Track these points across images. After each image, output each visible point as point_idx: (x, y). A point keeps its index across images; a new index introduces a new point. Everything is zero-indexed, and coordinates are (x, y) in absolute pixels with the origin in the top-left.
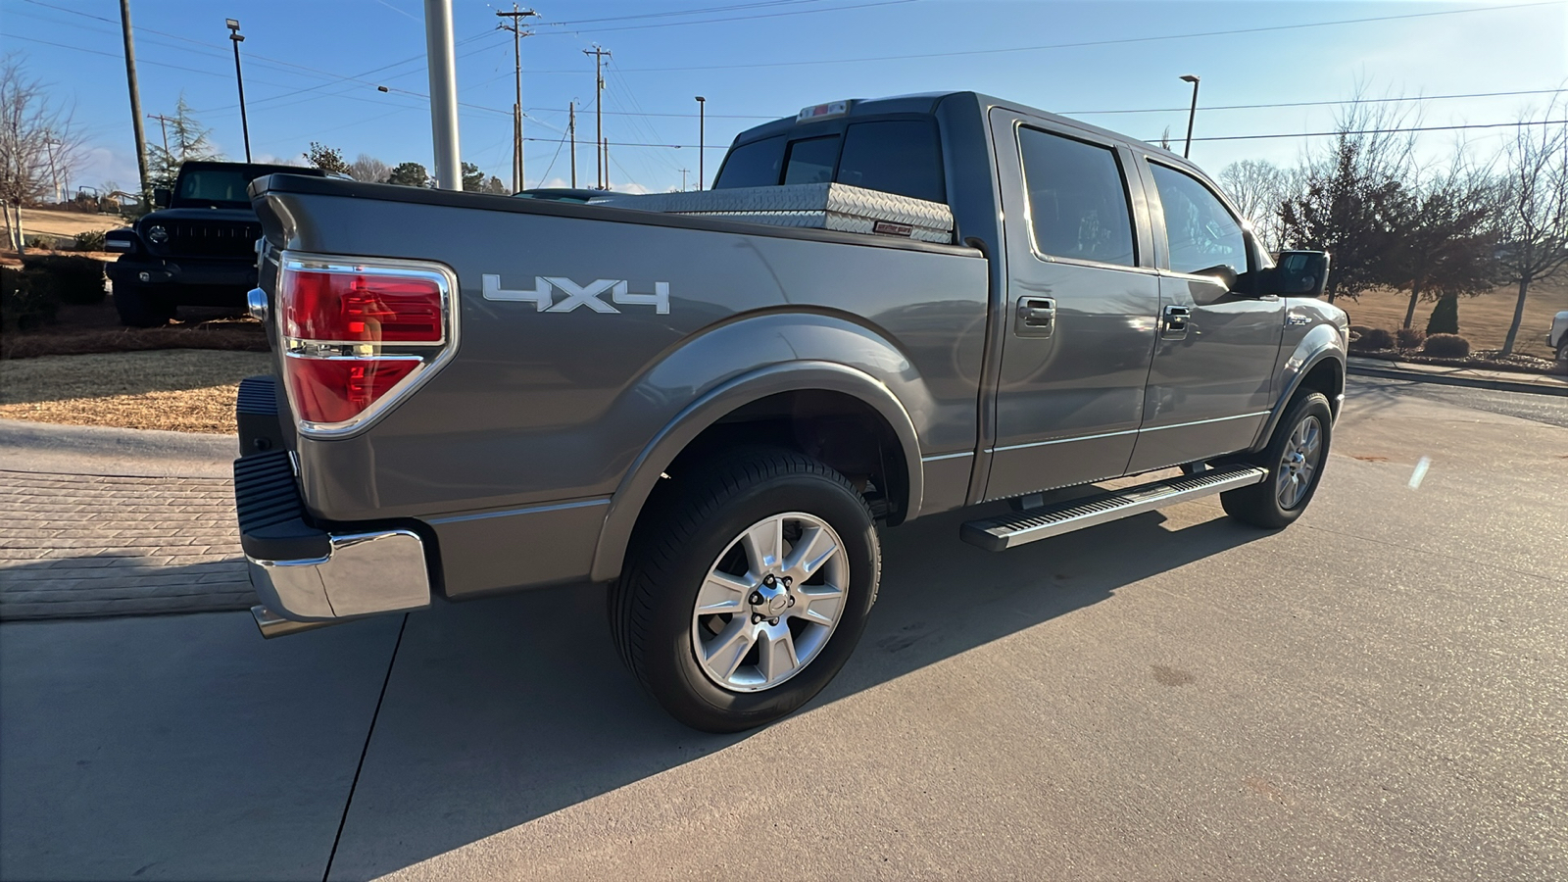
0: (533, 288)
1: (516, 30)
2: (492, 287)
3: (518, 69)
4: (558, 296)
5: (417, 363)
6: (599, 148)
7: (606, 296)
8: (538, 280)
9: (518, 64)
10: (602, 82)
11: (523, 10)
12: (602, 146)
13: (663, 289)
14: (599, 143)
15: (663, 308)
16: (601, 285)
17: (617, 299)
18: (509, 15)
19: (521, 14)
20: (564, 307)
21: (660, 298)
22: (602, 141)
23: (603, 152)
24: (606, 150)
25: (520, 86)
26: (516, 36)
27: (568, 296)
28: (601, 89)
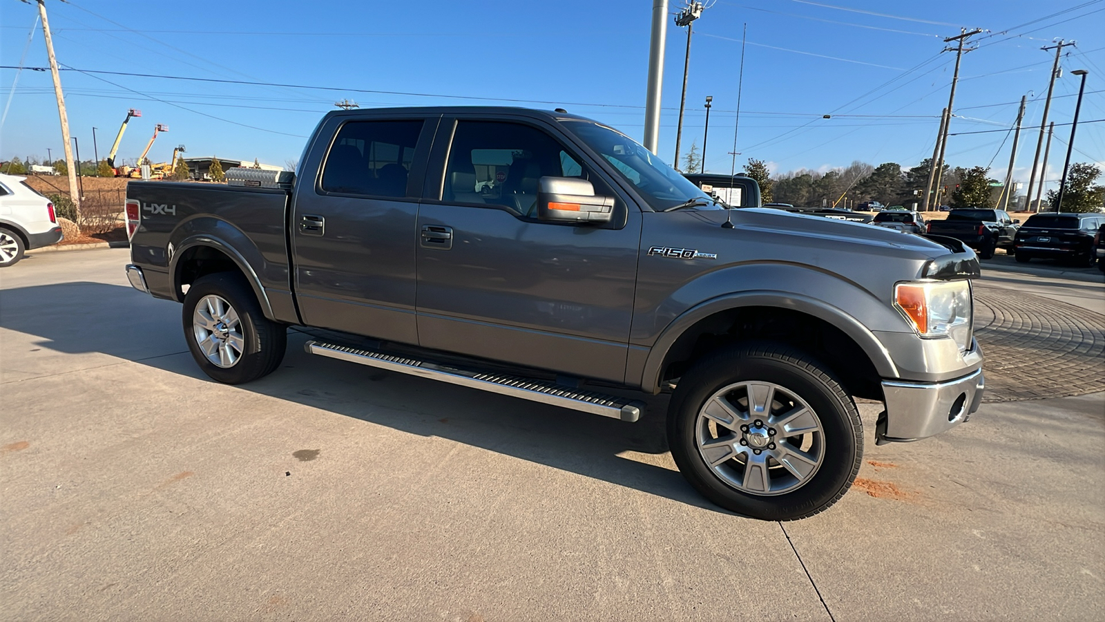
1: (959, 49)
3: (955, 80)
6: (1042, 133)
9: (955, 76)
10: (1059, 71)
11: (972, 30)
12: (1046, 130)
14: (1043, 127)
18: (955, 39)
19: (967, 35)
22: (1048, 123)
23: (1045, 136)
24: (1050, 132)
25: (955, 93)
26: (959, 54)
28: (1056, 79)
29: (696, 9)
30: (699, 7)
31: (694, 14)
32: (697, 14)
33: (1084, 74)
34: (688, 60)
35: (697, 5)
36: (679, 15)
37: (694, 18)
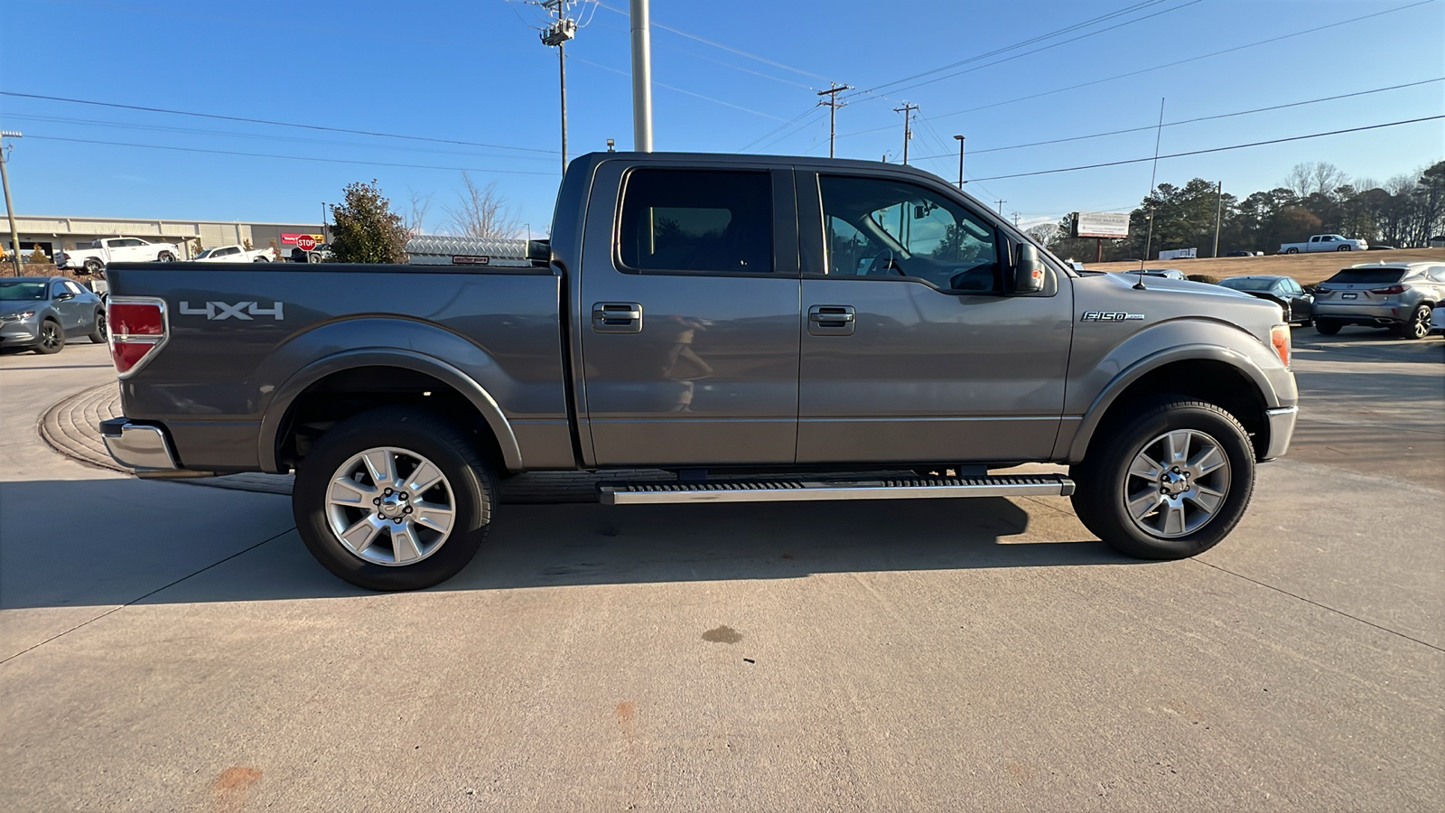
0: (205, 308)
1: (832, 104)
2: (184, 308)
3: (832, 135)
4: (218, 311)
5: (152, 345)
7: (245, 311)
8: (207, 303)
10: (910, 133)
11: (840, 86)
13: (279, 306)
15: (279, 316)
16: (242, 305)
17: (251, 312)
18: (827, 93)
19: (837, 90)
20: (222, 317)
21: (278, 311)
26: (833, 108)
27: (223, 311)
29: (568, 27)
30: (572, 24)
31: (566, 33)
32: (570, 33)
33: (962, 138)
34: (564, 90)
35: (568, 22)
36: (545, 31)
37: (565, 38)
